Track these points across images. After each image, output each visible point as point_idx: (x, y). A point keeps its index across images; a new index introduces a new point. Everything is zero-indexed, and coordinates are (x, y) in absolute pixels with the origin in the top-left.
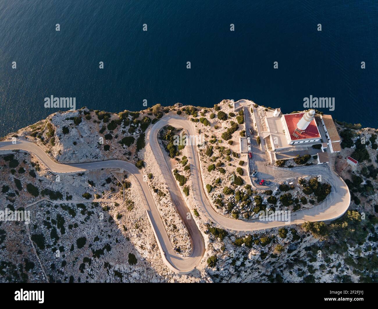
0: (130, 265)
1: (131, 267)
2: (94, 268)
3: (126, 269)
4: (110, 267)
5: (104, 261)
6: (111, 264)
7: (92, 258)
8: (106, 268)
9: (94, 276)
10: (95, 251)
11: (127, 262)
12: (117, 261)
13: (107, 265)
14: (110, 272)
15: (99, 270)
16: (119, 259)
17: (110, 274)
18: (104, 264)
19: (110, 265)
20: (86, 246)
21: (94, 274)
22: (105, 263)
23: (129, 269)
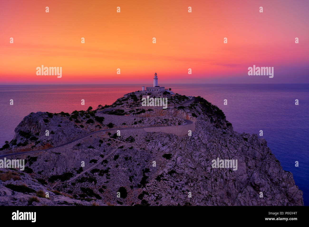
0: (170, 159)
1: (172, 159)
2: (153, 190)
3: (171, 164)
4: (162, 175)
5: (154, 179)
6: (160, 173)
7: (144, 189)
8: (161, 179)
9: (160, 195)
10: (140, 184)
11: (167, 161)
12: (161, 168)
13: (158, 178)
14: (166, 178)
15: (158, 187)
16: (161, 166)
17: (168, 179)
18: (156, 181)
19: (160, 175)
20: (129, 190)
21: (158, 194)
22: (156, 179)
23: (173, 162)
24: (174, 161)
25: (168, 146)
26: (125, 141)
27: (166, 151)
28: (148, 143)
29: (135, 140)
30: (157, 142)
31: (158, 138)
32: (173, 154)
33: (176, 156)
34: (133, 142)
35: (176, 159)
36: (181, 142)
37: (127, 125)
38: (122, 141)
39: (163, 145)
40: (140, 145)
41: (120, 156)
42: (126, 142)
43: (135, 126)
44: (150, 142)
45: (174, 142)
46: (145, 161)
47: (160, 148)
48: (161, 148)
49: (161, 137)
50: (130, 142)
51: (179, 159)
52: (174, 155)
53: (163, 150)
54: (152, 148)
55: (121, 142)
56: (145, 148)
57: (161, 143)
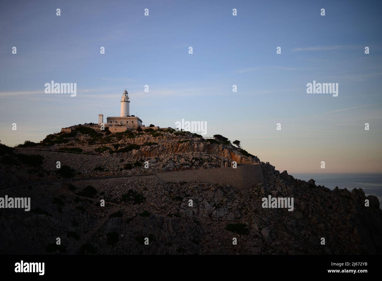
0: (247, 234)
1: (252, 234)
23: (256, 239)
24: (256, 236)
25: (228, 209)
26: (121, 202)
27: (229, 219)
28: (180, 204)
29: (145, 199)
30: (200, 200)
31: (199, 193)
32: (247, 223)
33: (256, 227)
34: (142, 202)
35: (260, 233)
36: (249, 199)
37: (106, 171)
38: (112, 201)
39: (215, 205)
40: (162, 208)
41: (122, 236)
42: (123, 202)
43: (129, 172)
44: (184, 200)
45: (237, 201)
46: (192, 240)
47: (212, 213)
48: (214, 213)
49: (205, 190)
50: (134, 204)
51: (265, 232)
52: (250, 225)
53: (222, 217)
54: (194, 213)
55: (111, 203)
56: (178, 213)
57: (209, 203)
